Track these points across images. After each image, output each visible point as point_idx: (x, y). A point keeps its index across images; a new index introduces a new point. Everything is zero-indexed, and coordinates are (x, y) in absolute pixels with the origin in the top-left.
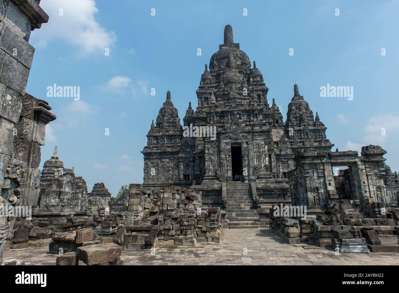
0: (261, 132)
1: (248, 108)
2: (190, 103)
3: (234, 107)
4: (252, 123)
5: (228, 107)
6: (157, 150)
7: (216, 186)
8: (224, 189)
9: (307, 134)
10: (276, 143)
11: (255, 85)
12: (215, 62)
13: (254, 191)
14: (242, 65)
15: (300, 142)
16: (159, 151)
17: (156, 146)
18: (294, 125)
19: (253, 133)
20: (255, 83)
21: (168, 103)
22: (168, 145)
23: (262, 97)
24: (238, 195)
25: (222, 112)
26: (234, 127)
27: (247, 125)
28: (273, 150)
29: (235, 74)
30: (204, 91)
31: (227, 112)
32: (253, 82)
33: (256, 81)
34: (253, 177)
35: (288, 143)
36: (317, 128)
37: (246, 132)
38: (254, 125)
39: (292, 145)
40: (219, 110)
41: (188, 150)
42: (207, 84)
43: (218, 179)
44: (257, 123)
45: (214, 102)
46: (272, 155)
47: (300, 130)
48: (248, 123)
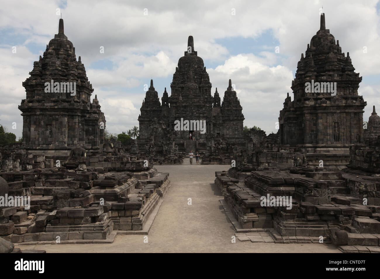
0: (204, 117)
1: (197, 104)
2: (165, 88)
3: (191, 104)
4: (199, 112)
5: (188, 104)
6: (147, 119)
7: (182, 142)
8: (185, 144)
9: (232, 112)
10: (214, 117)
11: (204, 83)
12: (182, 64)
13: (197, 145)
14: (198, 68)
15: (228, 116)
16: (148, 120)
17: (146, 116)
18: (225, 107)
19: (200, 117)
20: (205, 82)
21: (152, 88)
22: (153, 116)
23: (208, 90)
24: (191, 146)
25: (185, 106)
26: (191, 114)
27: (197, 113)
28: (212, 121)
29: (193, 85)
30: (175, 86)
31: (187, 106)
32: (204, 81)
33: (205, 81)
34: (198, 138)
35: (221, 117)
36: (237, 109)
37: (196, 117)
38: (200, 113)
39: (223, 118)
40: (183, 105)
41: (165, 119)
42: (177, 81)
43: (182, 138)
44: (201, 112)
45: (182, 100)
46: (211, 124)
47: (228, 110)
48: (198, 112)
